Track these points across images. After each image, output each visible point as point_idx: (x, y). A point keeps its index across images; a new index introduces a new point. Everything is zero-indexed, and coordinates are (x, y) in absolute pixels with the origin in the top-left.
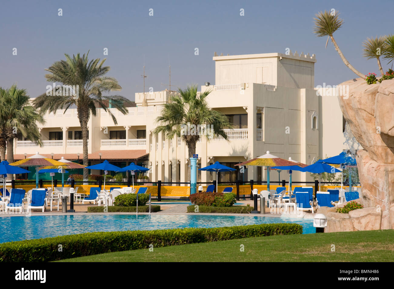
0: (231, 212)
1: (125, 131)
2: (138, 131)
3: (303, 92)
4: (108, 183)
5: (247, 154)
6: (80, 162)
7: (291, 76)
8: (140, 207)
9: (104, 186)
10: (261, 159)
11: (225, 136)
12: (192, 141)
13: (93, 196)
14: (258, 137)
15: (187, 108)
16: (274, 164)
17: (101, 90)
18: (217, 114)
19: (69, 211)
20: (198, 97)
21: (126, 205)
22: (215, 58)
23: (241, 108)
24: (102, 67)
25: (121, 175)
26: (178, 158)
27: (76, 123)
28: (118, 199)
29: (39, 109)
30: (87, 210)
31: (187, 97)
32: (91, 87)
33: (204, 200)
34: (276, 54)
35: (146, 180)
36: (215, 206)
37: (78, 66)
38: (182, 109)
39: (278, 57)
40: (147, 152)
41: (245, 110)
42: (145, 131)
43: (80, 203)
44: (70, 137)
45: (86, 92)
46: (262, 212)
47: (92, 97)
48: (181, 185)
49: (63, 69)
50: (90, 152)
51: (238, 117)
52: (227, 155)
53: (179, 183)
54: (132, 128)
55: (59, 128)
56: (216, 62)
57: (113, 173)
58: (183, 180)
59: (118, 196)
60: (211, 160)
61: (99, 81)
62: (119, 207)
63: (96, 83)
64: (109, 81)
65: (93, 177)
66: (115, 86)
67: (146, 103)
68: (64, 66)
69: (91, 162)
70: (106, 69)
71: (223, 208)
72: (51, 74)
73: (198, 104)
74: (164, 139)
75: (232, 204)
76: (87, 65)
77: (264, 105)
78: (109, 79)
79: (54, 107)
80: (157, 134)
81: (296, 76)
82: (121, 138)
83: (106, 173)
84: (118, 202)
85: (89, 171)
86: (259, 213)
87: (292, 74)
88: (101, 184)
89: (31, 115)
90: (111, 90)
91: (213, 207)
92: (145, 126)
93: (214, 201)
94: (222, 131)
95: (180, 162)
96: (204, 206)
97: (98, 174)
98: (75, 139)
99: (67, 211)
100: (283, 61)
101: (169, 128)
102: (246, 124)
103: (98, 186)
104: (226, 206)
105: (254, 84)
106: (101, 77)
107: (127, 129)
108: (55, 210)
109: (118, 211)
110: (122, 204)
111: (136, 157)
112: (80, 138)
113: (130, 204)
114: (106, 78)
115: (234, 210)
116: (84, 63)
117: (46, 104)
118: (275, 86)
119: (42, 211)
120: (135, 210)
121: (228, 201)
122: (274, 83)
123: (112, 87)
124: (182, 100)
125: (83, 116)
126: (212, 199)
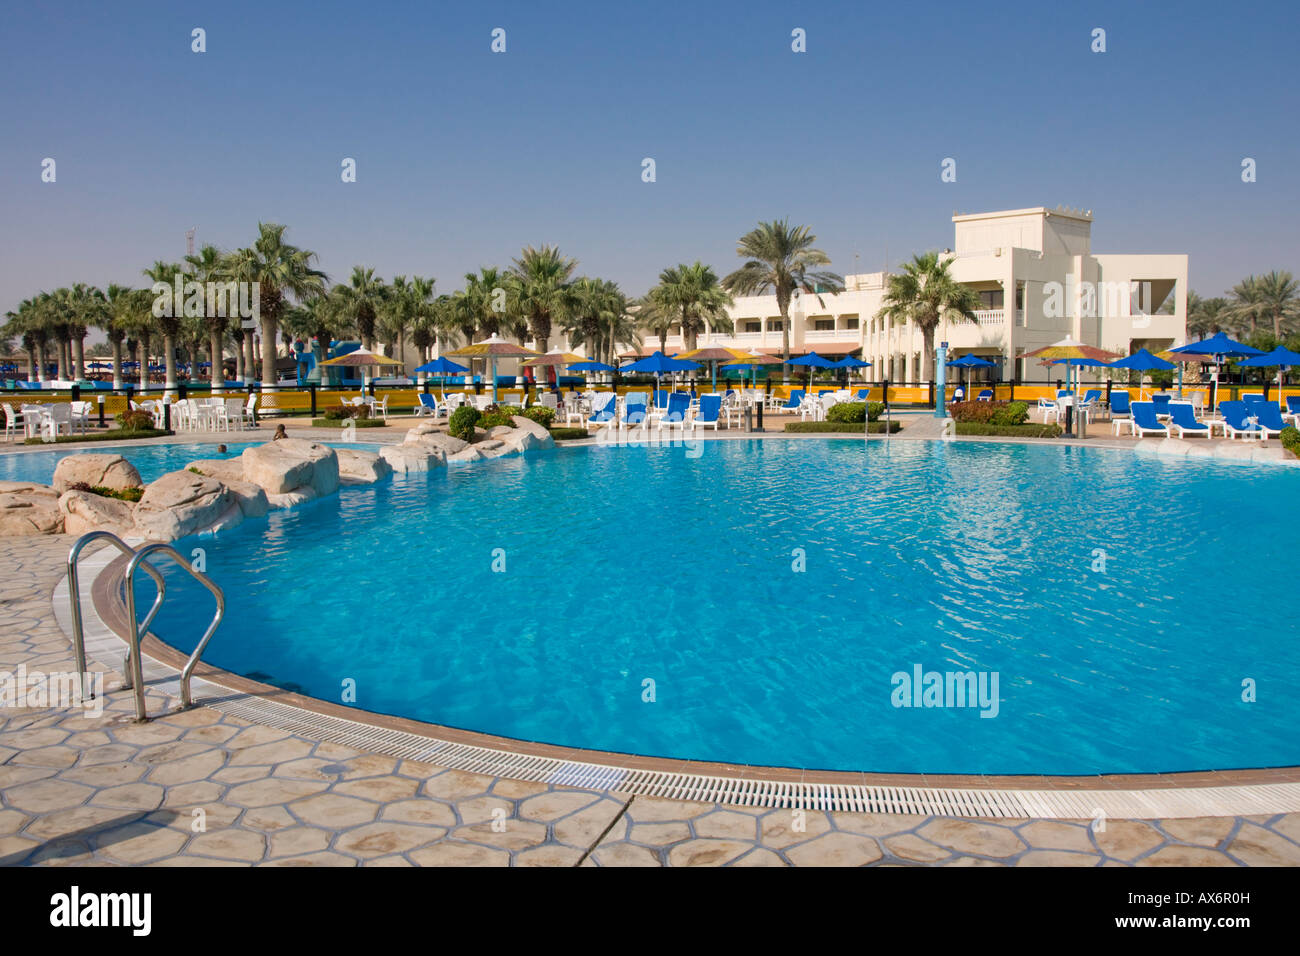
0: (1023, 434)
1: (833, 321)
2: (849, 321)
3: (1077, 260)
4: (815, 384)
5: (1002, 343)
6: (781, 356)
7: (1060, 238)
8: (872, 424)
9: (810, 387)
10: (1059, 348)
11: (975, 320)
12: (928, 325)
13: (794, 402)
14: (1017, 321)
15: (922, 281)
16: (1082, 356)
17: (805, 265)
18: (965, 289)
19: (756, 430)
20: (938, 265)
21: (845, 422)
22: (954, 219)
23: (994, 283)
24: (807, 236)
25: (829, 373)
26: (903, 351)
27: (776, 312)
28: (833, 410)
29: (729, 290)
30: (783, 428)
31: (923, 265)
32: (792, 262)
33: (974, 414)
34: (1041, 209)
35: (859, 380)
36: (995, 423)
37: (776, 236)
38: (916, 283)
39: (1045, 214)
40: (860, 346)
41: (1000, 285)
42: (857, 320)
43: (776, 412)
44: (769, 329)
45: (786, 269)
46: (1080, 436)
47: (793, 274)
48: (907, 386)
49: (757, 239)
50: (792, 345)
51: (988, 295)
52: (974, 346)
53: (903, 383)
54: (842, 317)
55: (757, 318)
56: (957, 224)
57: (820, 370)
58: (909, 378)
59: (834, 407)
60: (951, 352)
61: (803, 254)
62: (835, 424)
63: (798, 256)
64: (815, 253)
65: (796, 375)
66: (822, 260)
67: (858, 287)
68: (760, 237)
69: (792, 357)
70: (811, 239)
71: (1010, 427)
72: (744, 248)
73: (939, 274)
74: (892, 324)
75: (1022, 420)
76: (788, 236)
77: (1026, 278)
78: (816, 250)
79: (747, 288)
80: (883, 318)
81: (1067, 238)
82: (828, 329)
83: (813, 369)
84: (834, 417)
85: (791, 367)
86: (1074, 437)
87: (1063, 237)
88: (805, 384)
89: (718, 297)
90: (819, 265)
91: (990, 427)
92: (857, 315)
93: (993, 417)
94: (972, 314)
95: (905, 356)
96: (975, 424)
97: (802, 371)
98: (776, 330)
99: (752, 430)
100: (1050, 219)
101: (896, 309)
102: (1001, 303)
103: (801, 388)
104: (1013, 424)
105: (1014, 249)
106: (806, 249)
107: (836, 319)
108: (734, 426)
109: (834, 430)
110: (840, 419)
111: (847, 351)
112: (781, 329)
113: (853, 420)
114: (811, 251)
115: (1028, 432)
116: (783, 231)
117: (737, 283)
118: (1039, 253)
119: (713, 429)
120: (861, 430)
121: (1016, 417)
122: (1039, 248)
123: (820, 261)
124: (918, 271)
125: (783, 300)
126: (990, 413)
